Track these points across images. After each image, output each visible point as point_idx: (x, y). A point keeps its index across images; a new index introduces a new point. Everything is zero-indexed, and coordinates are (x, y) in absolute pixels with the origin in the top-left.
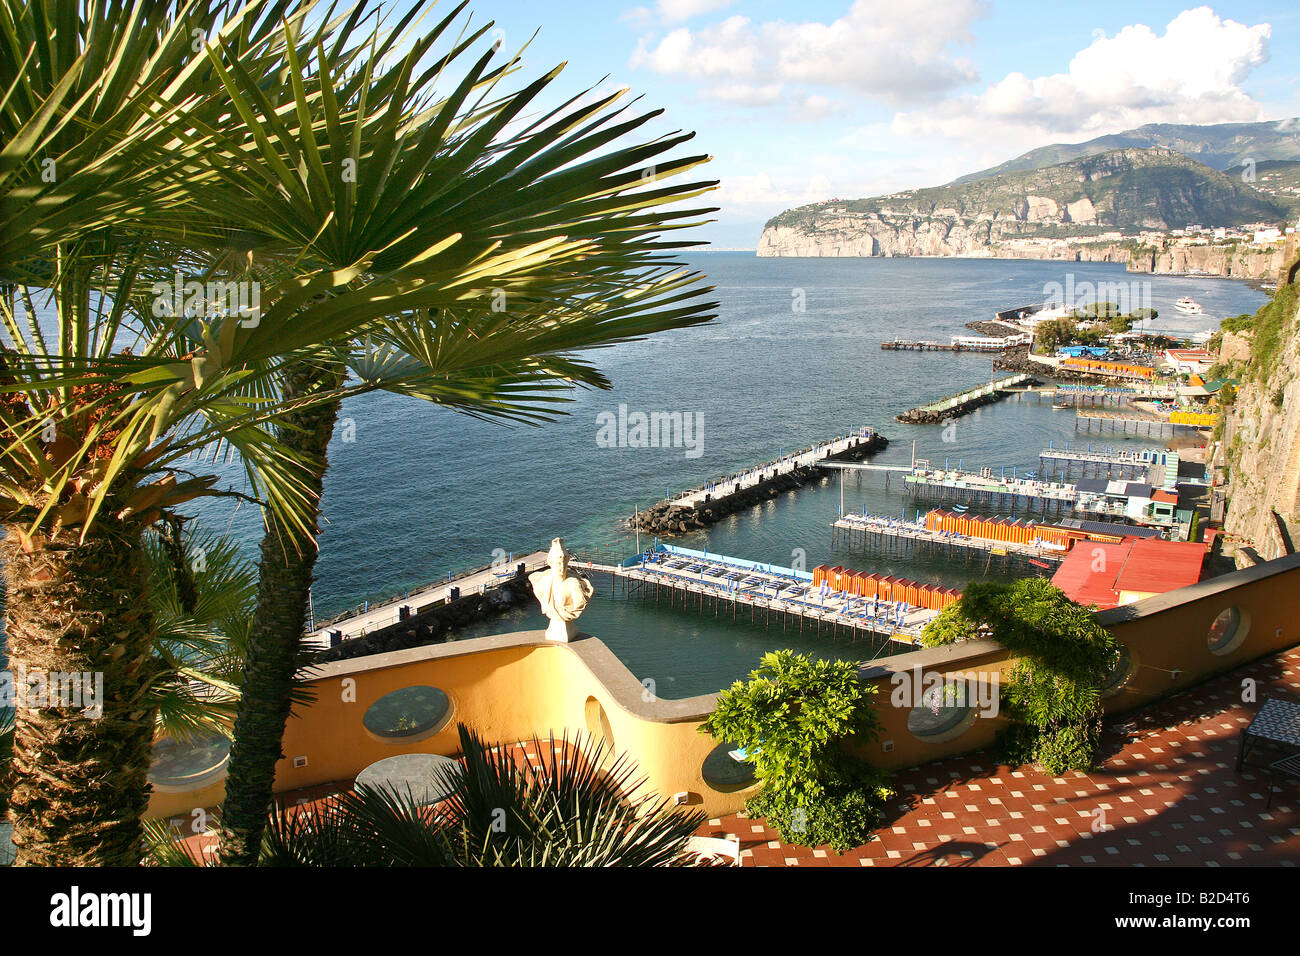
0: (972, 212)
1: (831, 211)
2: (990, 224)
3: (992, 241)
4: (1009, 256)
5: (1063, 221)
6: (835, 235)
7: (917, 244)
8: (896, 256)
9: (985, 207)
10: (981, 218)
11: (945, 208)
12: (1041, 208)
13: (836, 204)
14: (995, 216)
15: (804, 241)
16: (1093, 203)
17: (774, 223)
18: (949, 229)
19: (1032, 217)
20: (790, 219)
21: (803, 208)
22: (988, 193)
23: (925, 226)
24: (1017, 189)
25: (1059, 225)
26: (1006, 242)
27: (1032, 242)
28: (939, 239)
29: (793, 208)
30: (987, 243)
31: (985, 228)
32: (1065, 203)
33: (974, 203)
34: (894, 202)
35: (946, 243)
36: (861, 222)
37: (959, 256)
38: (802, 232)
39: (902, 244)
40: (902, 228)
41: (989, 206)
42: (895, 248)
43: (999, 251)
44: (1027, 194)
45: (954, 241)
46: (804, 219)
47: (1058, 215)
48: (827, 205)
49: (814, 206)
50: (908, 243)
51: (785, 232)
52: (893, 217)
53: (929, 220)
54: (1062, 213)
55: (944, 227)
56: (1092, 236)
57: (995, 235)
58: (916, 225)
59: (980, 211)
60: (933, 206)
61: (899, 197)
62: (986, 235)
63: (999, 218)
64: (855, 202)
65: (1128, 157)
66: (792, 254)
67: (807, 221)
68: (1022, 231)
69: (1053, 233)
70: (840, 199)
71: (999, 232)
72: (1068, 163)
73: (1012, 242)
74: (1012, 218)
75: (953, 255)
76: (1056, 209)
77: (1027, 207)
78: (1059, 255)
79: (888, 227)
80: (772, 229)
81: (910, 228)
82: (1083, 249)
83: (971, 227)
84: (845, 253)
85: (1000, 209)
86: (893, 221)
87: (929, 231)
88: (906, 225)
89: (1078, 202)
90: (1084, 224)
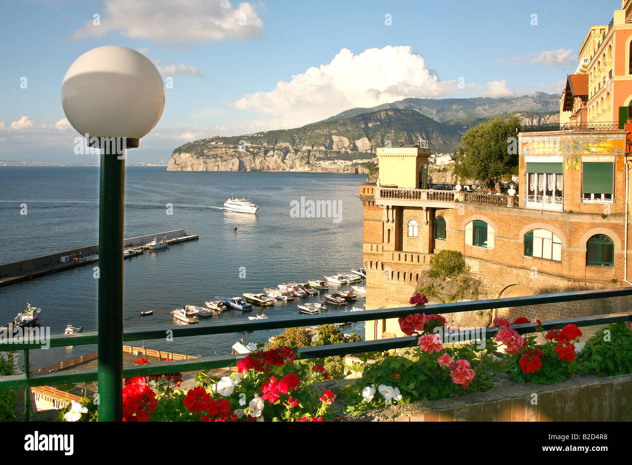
0: (299, 145)
1: (214, 143)
2: (309, 151)
3: (311, 162)
4: (320, 171)
5: (352, 150)
6: (216, 158)
7: (267, 163)
8: (253, 170)
9: (307, 142)
10: (305, 148)
11: (283, 142)
12: (341, 142)
13: (217, 139)
14: (313, 148)
15: (196, 161)
16: (370, 140)
17: (179, 151)
18: (285, 155)
19: (335, 148)
20: (189, 148)
21: (197, 141)
22: (309, 134)
23: (271, 153)
24: (326, 131)
25: (350, 152)
26: (318, 163)
27: (333, 162)
28: (279, 160)
29: (192, 142)
30: (308, 163)
31: (307, 154)
32: (354, 140)
33: (301, 139)
34: (252, 139)
35: (284, 163)
36: (232, 150)
37: (291, 170)
38: (195, 156)
39: (257, 164)
40: (258, 153)
41: (309, 141)
42: (253, 165)
43: (313, 168)
44: (332, 134)
45: (289, 162)
46: (197, 148)
47: (349, 146)
48: (212, 140)
49: (204, 140)
50: (261, 163)
51: (184, 156)
52: (252, 147)
53: (274, 150)
54: (352, 146)
55: (282, 153)
56: (369, 159)
57: (313, 158)
58: (266, 152)
59: (304, 145)
60: (276, 141)
61: (256, 135)
62: (307, 159)
63: (315, 148)
64: (229, 138)
65: (389, 114)
66: (189, 169)
67: (199, 149)
68: (329, 156)
69: (346, 157)
70: (220, 136)
71: (315, 157)
72: (355, 117)
73: (322, 162)
74: (323, 148)
75: (288, 170)
76: (348, 143)
77: (332, 142)
78: (348, 170)
79: (249, 153)
80: (177, 154)
81: (262, 154)
82: (359, 166)
83: (299, 153)
84: (223, 168)
85: (316, 143)
86: (251, 150)
87: (273, 156)
88: (260, 152)
89: (361, 139)
90: (364, 152)
